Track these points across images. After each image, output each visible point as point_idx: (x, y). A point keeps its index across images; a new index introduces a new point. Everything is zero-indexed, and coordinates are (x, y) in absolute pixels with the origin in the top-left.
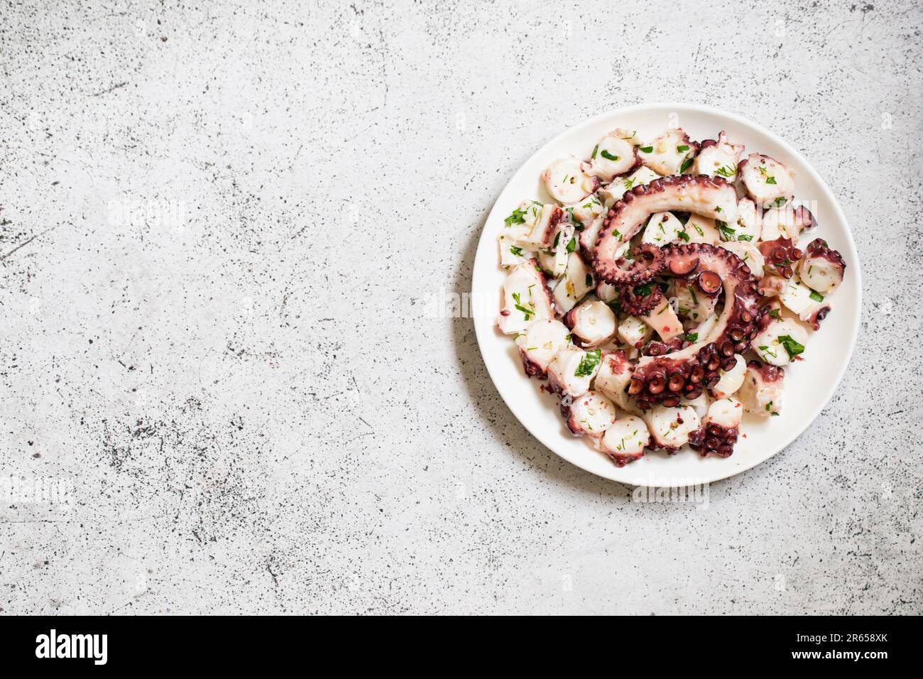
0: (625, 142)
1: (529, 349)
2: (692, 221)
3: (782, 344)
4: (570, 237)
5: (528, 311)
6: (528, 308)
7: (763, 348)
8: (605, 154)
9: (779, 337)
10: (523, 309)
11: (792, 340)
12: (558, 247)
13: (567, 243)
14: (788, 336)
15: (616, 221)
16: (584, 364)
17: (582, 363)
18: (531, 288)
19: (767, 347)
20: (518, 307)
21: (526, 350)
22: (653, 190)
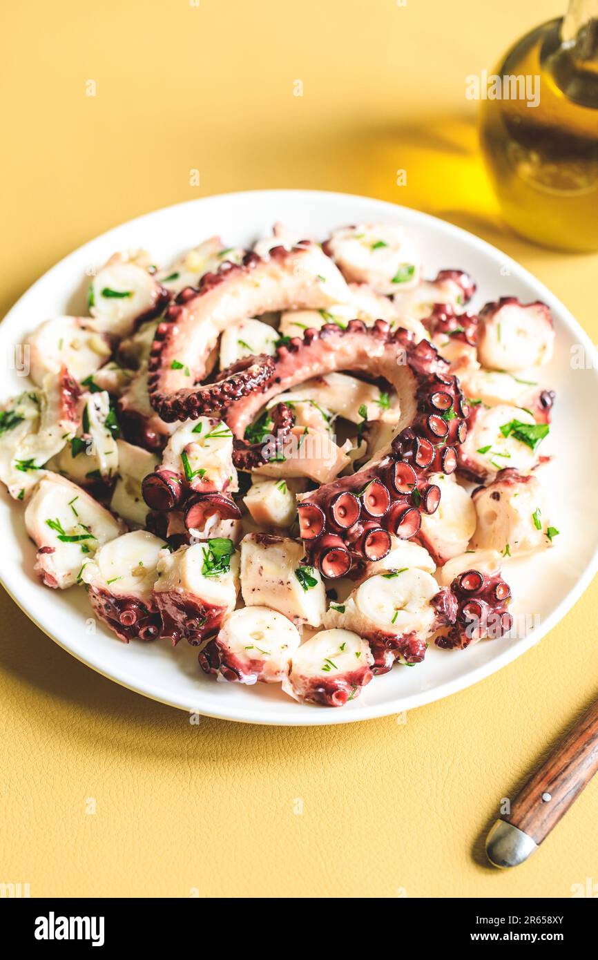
0: (131, 267)
1: (109, 582)
2: (286, 319)
3: (509, 436)
4: (106, 410)
5: (84, 537)
6: (83, 532)
7: (483, 451)
8: (107, 293)
9: (501, 428)
10: (75, 539)
11: (523, 425)
12: (91, 430)
13: (103, 419)
14: (515, 420)
15: (170, 349)
16: (210, 558)
17: (207, 556)
18: (72, 504)
19: (490, 447)
20: (63, 538)
21: (104, 586)
22: (208, 286)
